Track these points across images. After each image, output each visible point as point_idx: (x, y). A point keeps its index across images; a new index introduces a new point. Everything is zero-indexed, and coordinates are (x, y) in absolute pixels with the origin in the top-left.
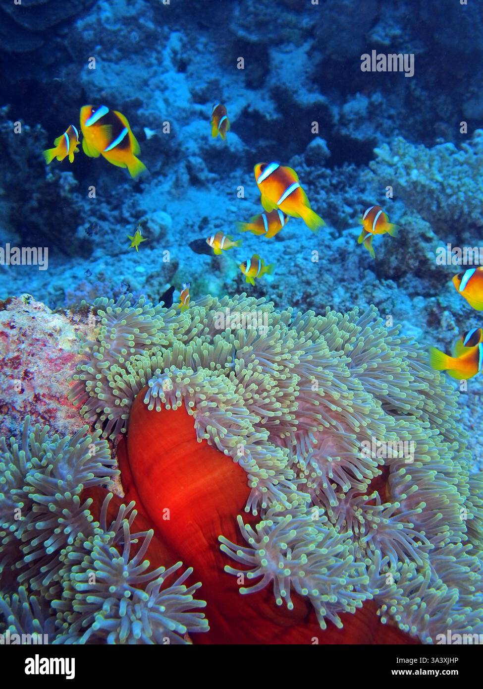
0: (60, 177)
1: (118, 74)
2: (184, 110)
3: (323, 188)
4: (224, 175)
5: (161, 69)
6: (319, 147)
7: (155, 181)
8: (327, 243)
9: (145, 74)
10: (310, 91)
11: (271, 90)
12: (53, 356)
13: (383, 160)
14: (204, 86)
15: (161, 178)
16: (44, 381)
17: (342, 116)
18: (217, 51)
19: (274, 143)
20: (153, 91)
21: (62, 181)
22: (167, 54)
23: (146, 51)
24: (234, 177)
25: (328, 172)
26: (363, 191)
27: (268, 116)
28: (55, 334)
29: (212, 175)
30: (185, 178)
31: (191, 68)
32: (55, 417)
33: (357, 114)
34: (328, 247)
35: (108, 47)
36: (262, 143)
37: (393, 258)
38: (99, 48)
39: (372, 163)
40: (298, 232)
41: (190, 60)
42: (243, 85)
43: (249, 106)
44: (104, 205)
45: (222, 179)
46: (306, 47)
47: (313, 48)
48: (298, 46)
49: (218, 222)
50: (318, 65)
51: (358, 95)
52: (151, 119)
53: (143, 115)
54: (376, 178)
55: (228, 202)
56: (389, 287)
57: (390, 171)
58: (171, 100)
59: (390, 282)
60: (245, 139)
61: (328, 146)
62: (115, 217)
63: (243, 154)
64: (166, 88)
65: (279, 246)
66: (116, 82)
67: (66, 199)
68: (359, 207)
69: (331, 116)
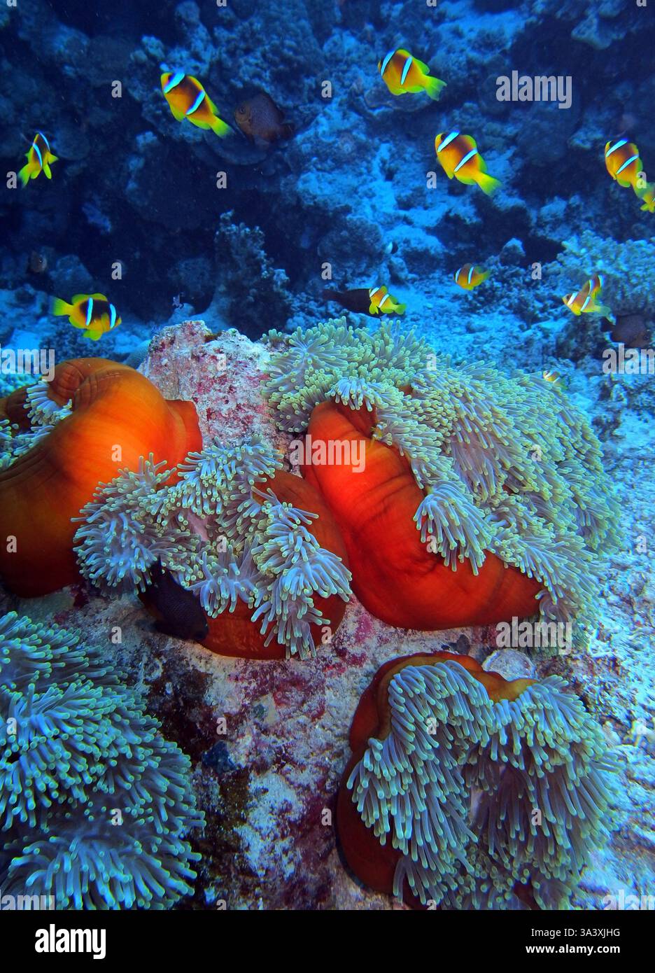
0: (274, 274)
1: (330, 183)
2: (390, 216)
3: (516, 286)
4: (424, 276)
5: (370, 178)
6: (515, 248)
7: (359, 280)
8: (515, 334)
9: (355, 182)
10: (510, 195)
11: (472, 196)
12: (252, 375)
13: (571, 253)
14: (409, 193)
15: (365, 278)
16: (245, 394)
17: (539, 218)
18: (423, 160)
19: (472, 246)
20: (361, 197)
21: (275, 277)
22: (376, 163)
23: (357, 161)
24: (433, 278)
25: (522, 271)
26: (554, 288)
27: (468, 220)
28: (255, 359)
29: (411, 276)
30: (387, 276)
31: (397, 177)
32: (252, 422)
33: (554, 216)
34: (516, 338)
35: (323, 158)
36: (461, 246)
37: (573, 342)
38: (315, 159)
39: (559, 255)
40: (488, 325)
41: (398, 169)
42: (446, 191)
43: (450, 211)
44: (312, 302)
45: (421, 279)
46: (509, 153)
47: (515, 155)
48: (501, 153)
49: (415, 317)
50: (517, 171)
51: (556, 198)
52: (358, 223)
53: (351, 219)
54: (563, 270)
55: (425, 300)
56: (567, 366)
57: (577, 262)
58: (377, 207)
59: (567, 361)
60: (444, 242)
61: (525, 246)
62: (321, 313)
63: (442, 257)
64: (374, 195)
65: (469, 337)
66: (328, 190)
67: (278, 294)
68: (549, 303)
69: (529, 219)
